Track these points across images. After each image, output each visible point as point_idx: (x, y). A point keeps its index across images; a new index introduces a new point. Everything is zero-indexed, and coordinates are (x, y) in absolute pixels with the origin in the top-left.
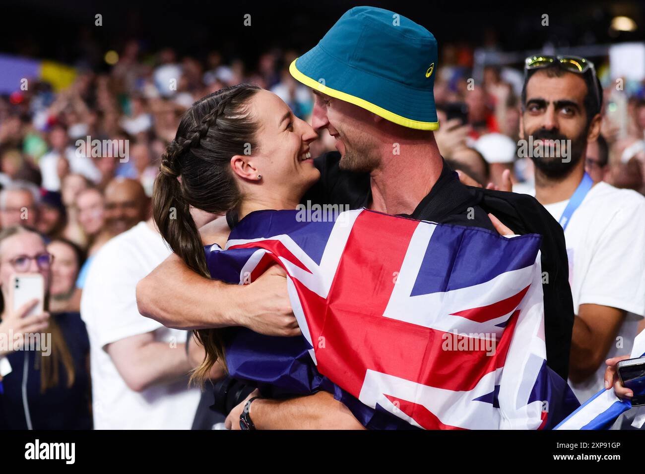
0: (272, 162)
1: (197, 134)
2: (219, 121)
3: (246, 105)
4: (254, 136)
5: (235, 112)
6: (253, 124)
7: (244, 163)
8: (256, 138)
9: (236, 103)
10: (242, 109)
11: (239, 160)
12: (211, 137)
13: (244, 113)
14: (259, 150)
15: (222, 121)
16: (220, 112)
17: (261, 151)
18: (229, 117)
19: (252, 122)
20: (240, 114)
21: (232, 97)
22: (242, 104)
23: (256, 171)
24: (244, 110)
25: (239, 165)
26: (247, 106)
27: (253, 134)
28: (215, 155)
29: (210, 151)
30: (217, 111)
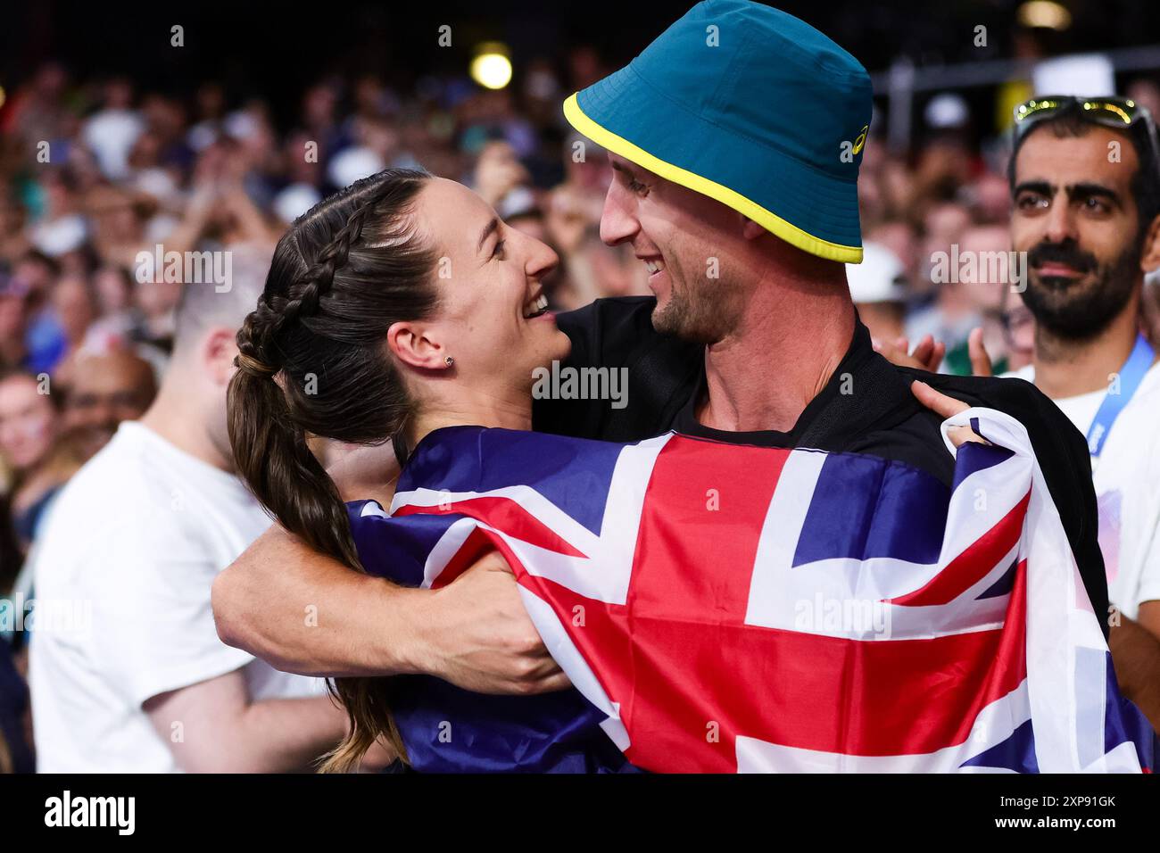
0: (471, 329)
1: (312, 287)
2: (353, 254)
3: (406, 217)
4: (428, 278)
5: (384, 233)
6: (424, 253)
7: (414, 336)
8: (435, 281)
9: (384, 214)
10: (399, 226)
11: (404, 332)
12: (341, 290)
13: (405, 233)
14: (443, 306)
15: (361, 254)
16: (354, 235)
17: (447, 307)
18: (374, 246)
19: (422, 250)
20: (396, 235)
21: (374, 203)
22: (397, 213)
23: (442, 350)
24: (403, 226)
25: (404, 341)
26: (407, 219)
27: (426, 275)
28: (353, 326)
29: (341, 318)
30: (348, 235)
